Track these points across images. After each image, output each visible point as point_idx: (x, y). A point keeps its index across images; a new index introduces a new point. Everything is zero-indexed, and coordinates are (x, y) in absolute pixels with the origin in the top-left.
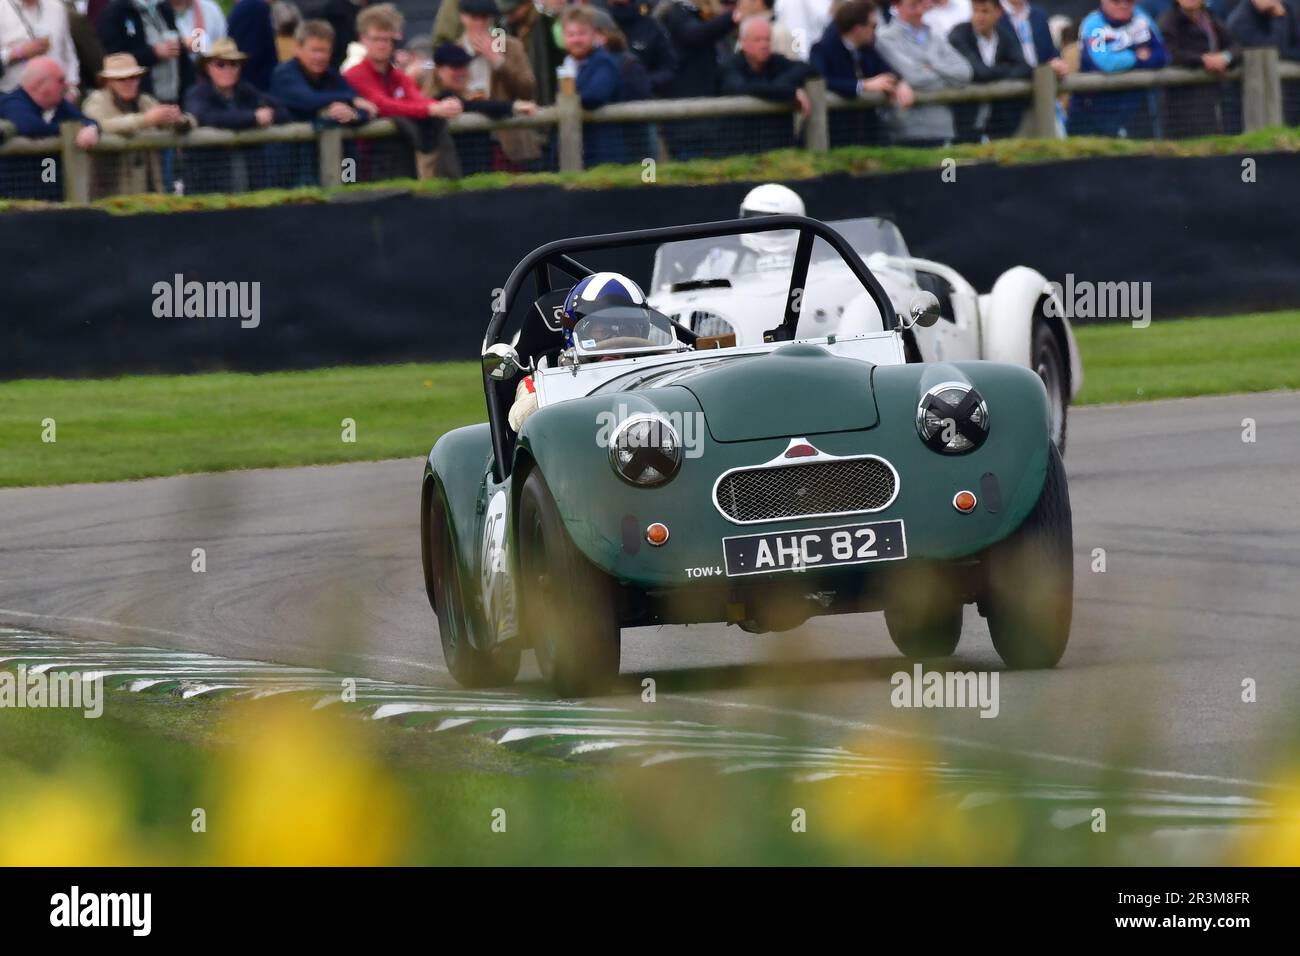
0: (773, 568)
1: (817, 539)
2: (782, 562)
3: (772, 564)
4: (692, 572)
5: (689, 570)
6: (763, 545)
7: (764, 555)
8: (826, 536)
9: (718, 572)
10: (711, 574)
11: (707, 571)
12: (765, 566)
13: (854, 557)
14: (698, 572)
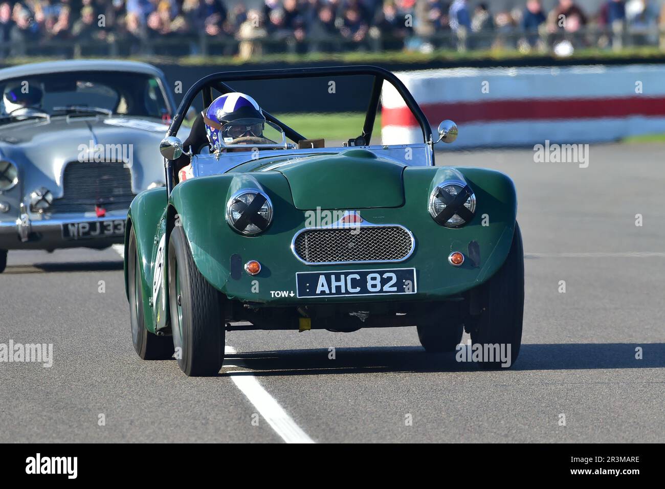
0: (328, 294)
1: (358, 277)
2: (334, 291)
3: (327, 292)
4: (274, 293)
5: (272, 292)
6: (322, 279)
7: (323, 286)
8: (364, 276)
9: (292, 295)
10: (287, 296)
11: (284, 294)
12: (323, 293)
13: (381, 291)
14: (278, 294)
